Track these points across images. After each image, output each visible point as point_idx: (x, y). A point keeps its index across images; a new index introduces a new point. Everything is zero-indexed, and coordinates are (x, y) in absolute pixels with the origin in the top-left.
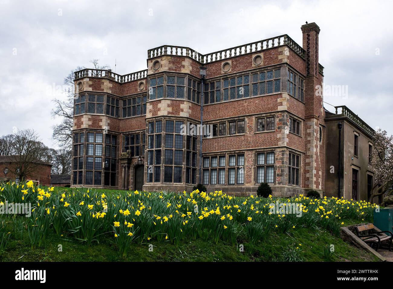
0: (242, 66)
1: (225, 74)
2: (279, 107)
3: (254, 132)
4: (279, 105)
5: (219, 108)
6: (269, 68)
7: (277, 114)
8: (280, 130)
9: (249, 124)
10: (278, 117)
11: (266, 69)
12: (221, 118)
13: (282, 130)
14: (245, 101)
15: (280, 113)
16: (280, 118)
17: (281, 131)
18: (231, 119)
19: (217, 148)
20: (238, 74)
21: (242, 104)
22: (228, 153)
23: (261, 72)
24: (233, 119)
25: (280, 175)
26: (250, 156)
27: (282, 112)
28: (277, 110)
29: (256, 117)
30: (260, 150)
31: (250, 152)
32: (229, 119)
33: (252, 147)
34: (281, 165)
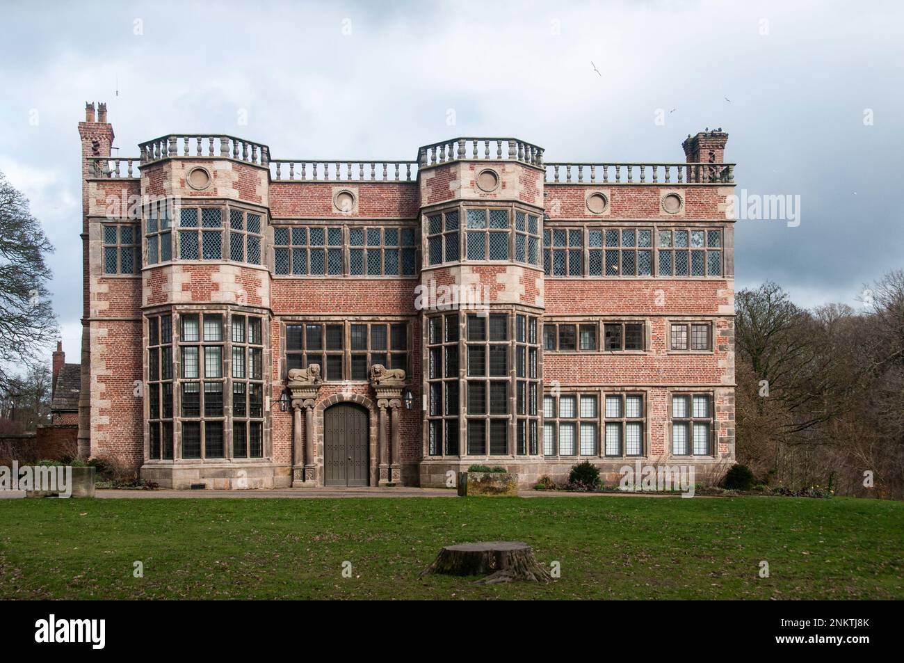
0: (636, 209)
1: (595, 217)
2: (720, 306)
3: (667, 351)
4: (721, 304)
5: (583, 292)
6: (697, 224)
7: (717, 320)
8: (724, 352)
9: (655, 334)
10: (719, 327)
11: (692, 224)
12: (587, 313)
13: (728, 352)
14: (645, 283)
15: (722, 319)
16: (723, 328)
17: (725, 355)
18: (613, 318)
19: (578, 377)
20: (626, 224)
21: (639, 289)
22: (607, 389)
23: (678, 228)
24: (616, 318)
25: (726, 440)
26: (659, 399)
27: (728, 318)
28: (716, 313)
29: (671, 321)
30: (681, 389)
31: (658, 392)
32: (607, 318)
33: (664, 380)
34: (728, 421)
